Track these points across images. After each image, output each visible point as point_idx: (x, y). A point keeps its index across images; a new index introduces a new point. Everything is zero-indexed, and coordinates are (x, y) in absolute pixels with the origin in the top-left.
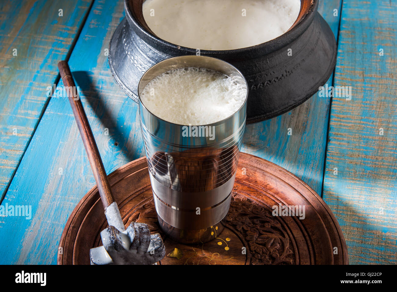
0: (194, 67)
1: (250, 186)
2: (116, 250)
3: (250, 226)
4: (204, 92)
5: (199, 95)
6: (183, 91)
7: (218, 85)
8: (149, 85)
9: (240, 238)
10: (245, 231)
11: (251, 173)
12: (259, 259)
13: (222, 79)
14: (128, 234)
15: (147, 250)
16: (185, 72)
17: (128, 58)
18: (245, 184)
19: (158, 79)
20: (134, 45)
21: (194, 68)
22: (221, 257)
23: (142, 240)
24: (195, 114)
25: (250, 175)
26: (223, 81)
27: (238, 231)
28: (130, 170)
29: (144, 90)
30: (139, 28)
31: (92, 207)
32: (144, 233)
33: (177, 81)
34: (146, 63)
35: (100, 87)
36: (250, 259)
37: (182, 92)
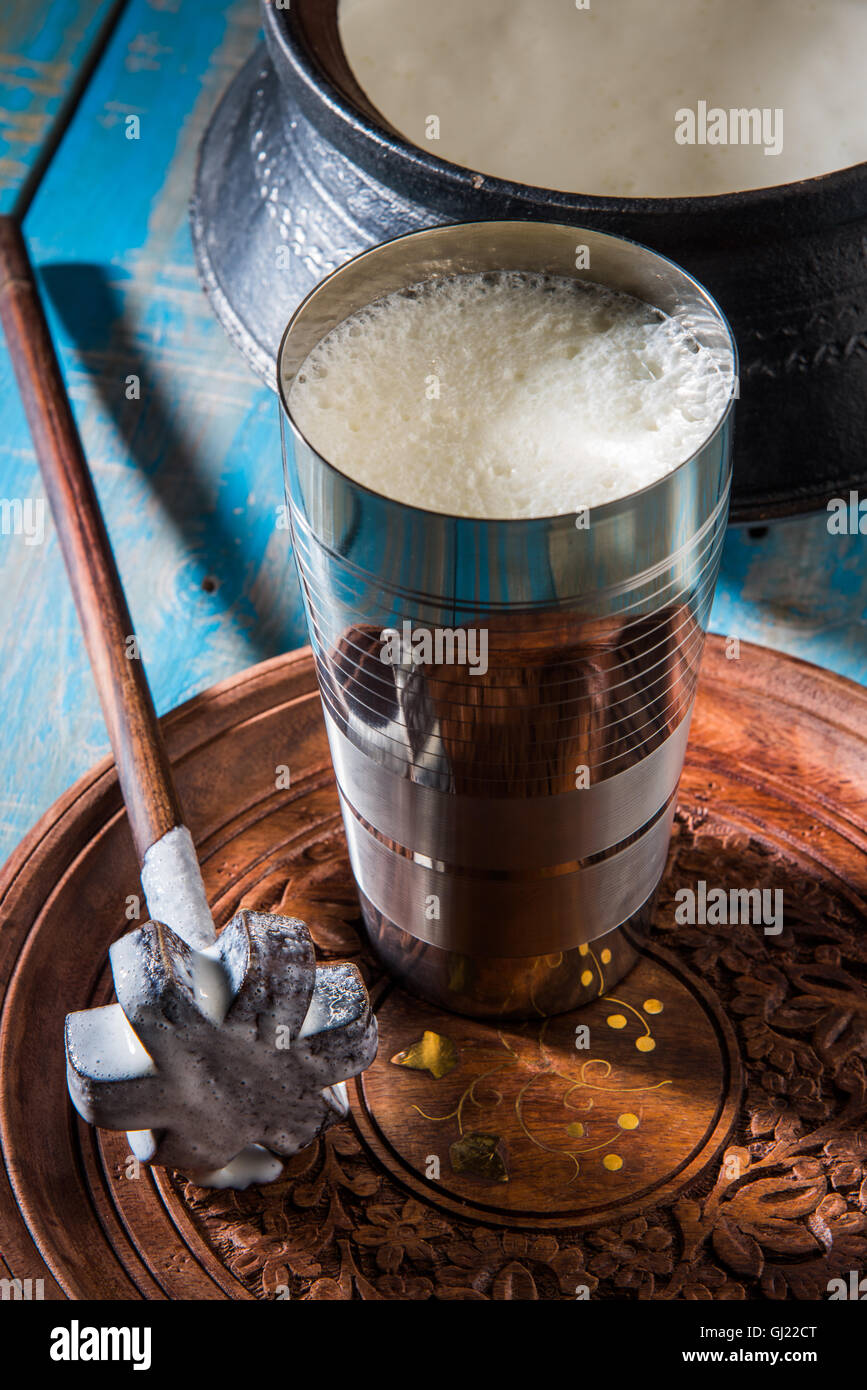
0: (526, 270)
1: (767, 785)
2: (170, 1020)
3: (752, 957)
4: (558, 377)
5: (533, 391)
6: (470, 373)
7: (618, 349)
8: (328, 341)
9: (706, 1003)
10: (729, 976)
11: (775, 730)
12: (779, 1096)
13: (640, 324)
14: (223, 958)
15: (299, 1028)
16: (483, 291)
17: (269, 215)
18: (745, 776)
19: (367, 319)
20: (295, 160)
21: (524, 273)
22: (617, 1076)
23: (280, 984)
24: (513, 471)
25: (769, 740)
26: (644, 334)
27: (698, 972)
28: (259, 697)
29: (309, 362)
30: (315, 88)
31: (89, 846)
32: (289, 958)
33: (450, 327)
34: (340, 240)
35: (157, 333)
36: (740, 1093)
37: (466, 378)
